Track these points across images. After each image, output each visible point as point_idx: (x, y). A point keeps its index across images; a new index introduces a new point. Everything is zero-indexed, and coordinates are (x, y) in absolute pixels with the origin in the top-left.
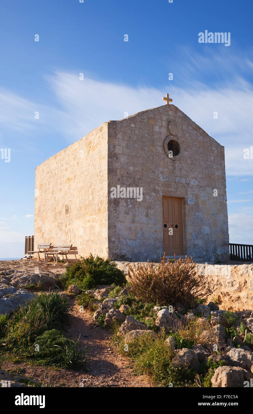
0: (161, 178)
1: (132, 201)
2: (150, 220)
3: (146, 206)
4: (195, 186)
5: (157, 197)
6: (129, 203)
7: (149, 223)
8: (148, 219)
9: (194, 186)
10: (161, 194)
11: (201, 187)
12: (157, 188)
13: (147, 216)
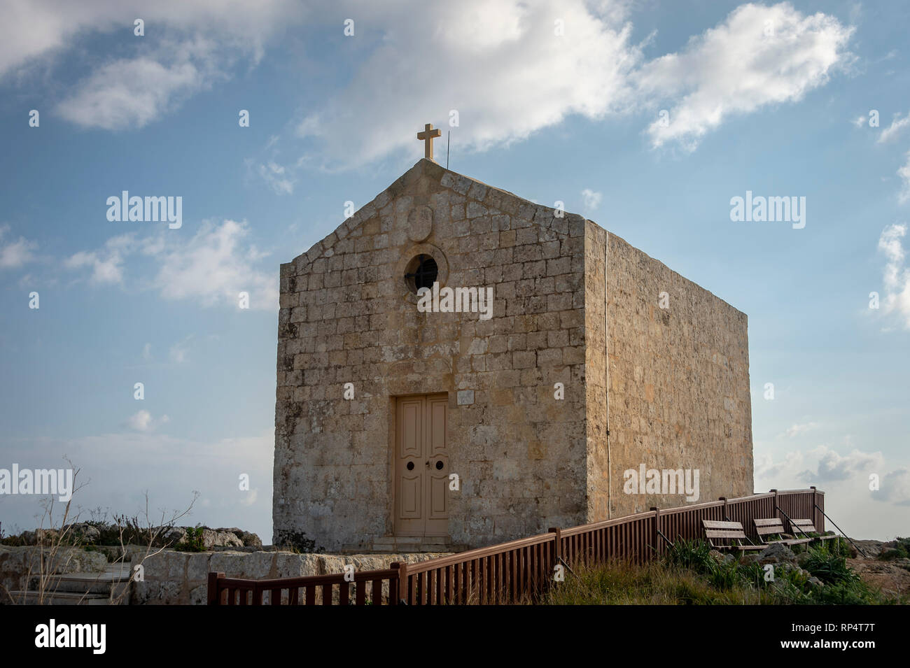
0: (386, 354)
1: (322, 419)
2: (358, 456)
3: (351, 426)
4: (480, 357)
5: (376, 400)
6: (315, 424)
7: (356, 463)
8: (353, 455)
9: (475, 357)
10: (386, 393)
11: (497, 355)
12: (376, 381)
13: (351, 446)
